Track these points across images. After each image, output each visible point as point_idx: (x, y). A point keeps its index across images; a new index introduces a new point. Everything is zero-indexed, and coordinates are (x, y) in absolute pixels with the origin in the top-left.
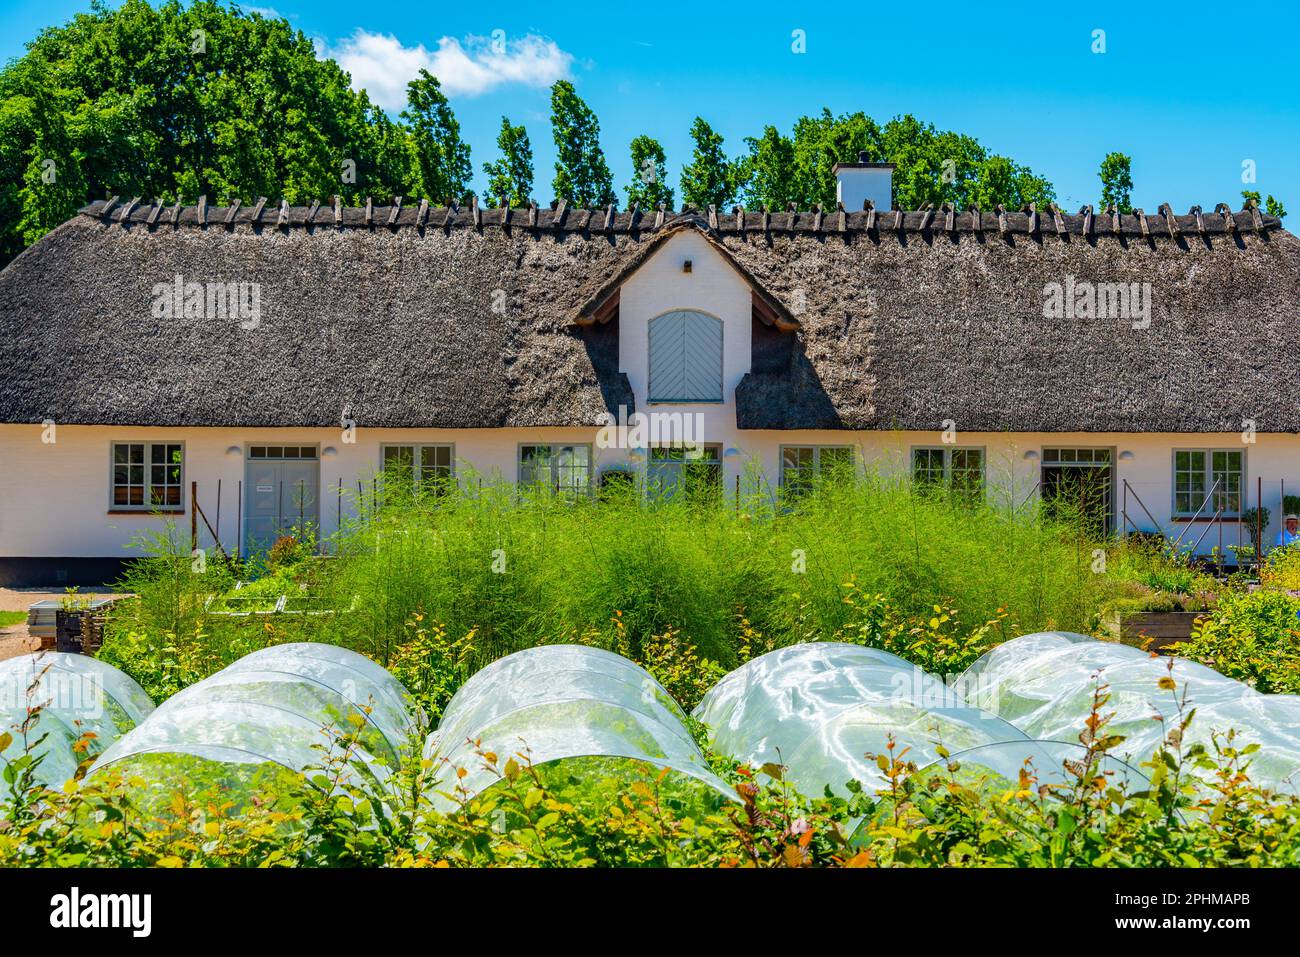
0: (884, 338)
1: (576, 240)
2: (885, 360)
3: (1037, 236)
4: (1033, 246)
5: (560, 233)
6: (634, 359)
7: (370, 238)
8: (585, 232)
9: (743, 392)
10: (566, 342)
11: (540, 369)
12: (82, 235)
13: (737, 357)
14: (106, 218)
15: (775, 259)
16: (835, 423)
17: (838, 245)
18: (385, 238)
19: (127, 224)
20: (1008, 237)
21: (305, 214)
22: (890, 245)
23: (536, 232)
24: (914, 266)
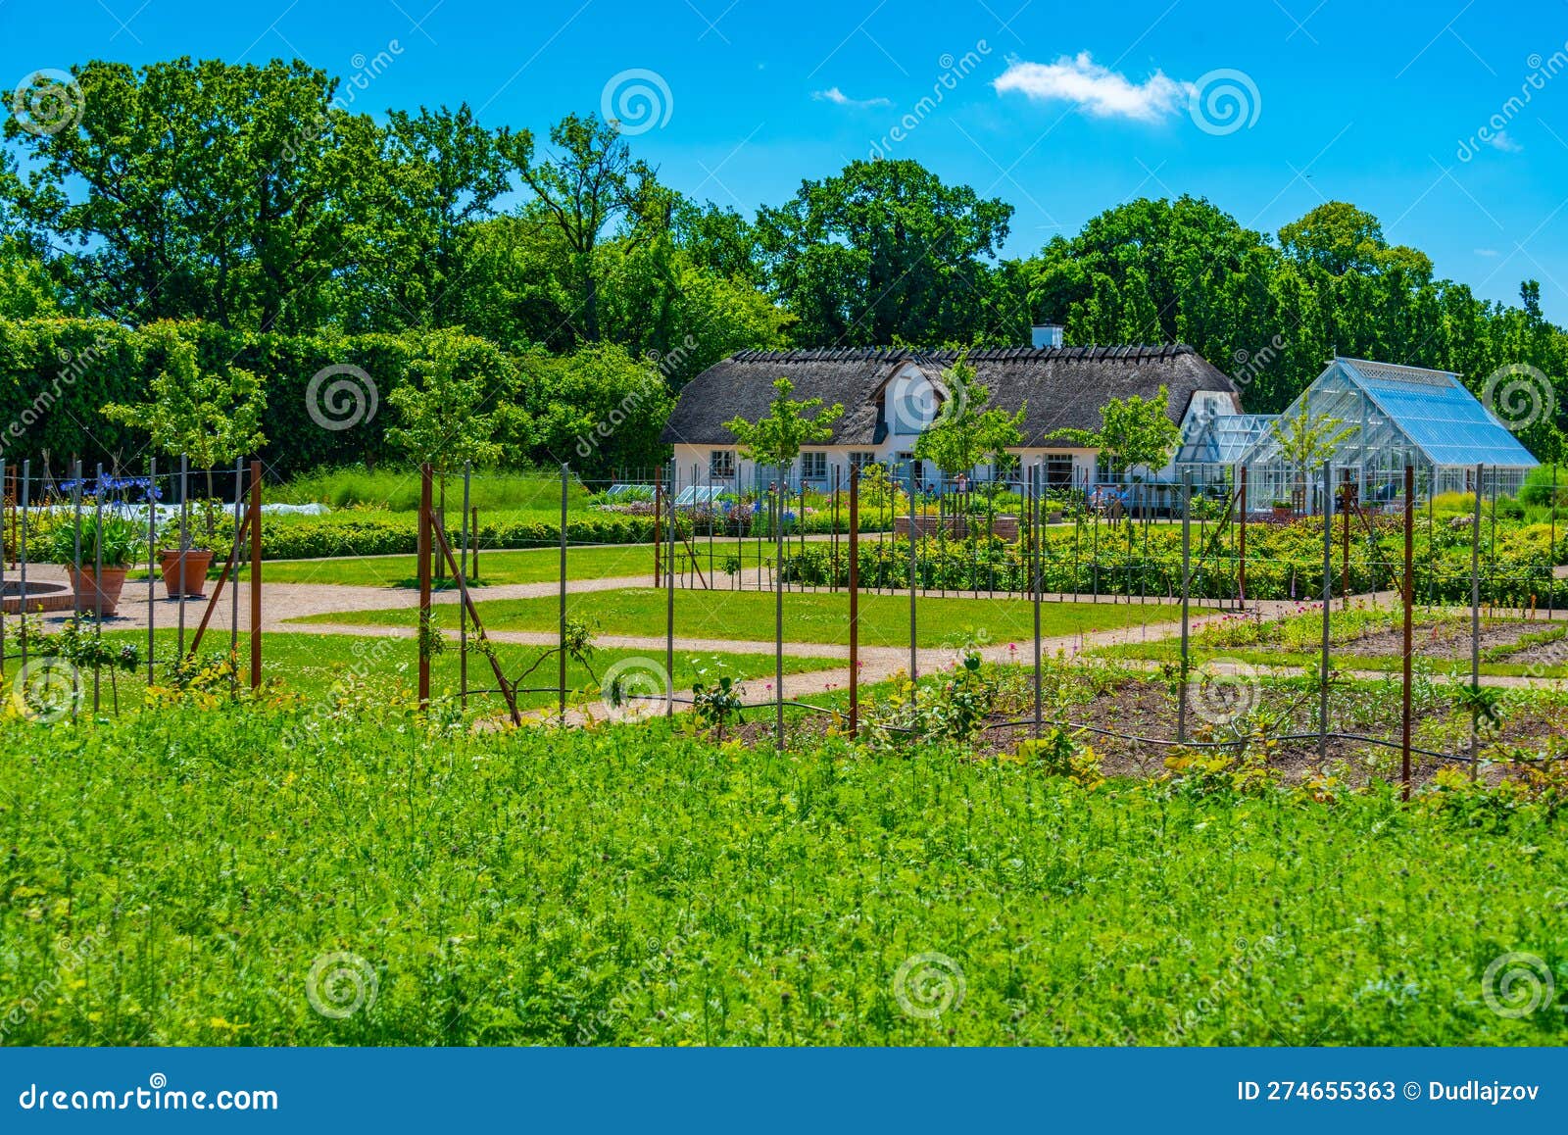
6: (889, 417)
10: (874, 408)
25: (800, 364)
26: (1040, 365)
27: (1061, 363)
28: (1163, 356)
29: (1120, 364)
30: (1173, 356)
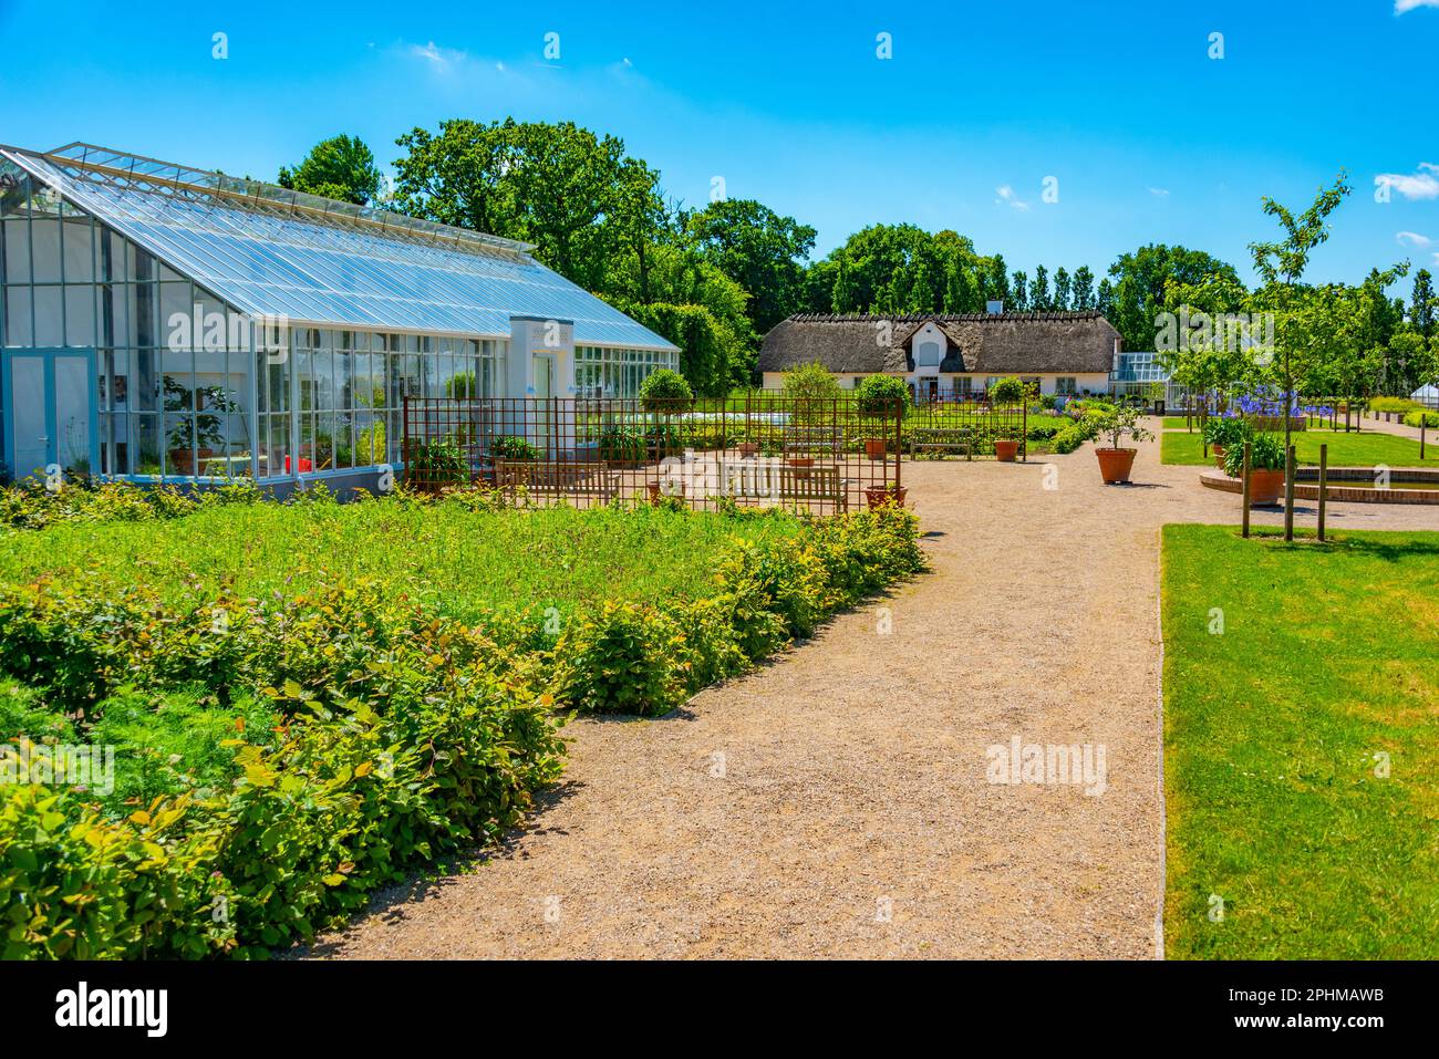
0: (982, 350)
1: (910, 323)
2: (982, 354)
3: (1031, 320)
4: (1029, 323)
5: (906, 321)
6: (916, 355)
7: (857, 324)
8: (912, 321)
9: (942, 363)
10: (901, 350)
11: (892, 358)
12: (787, 324)
13: (942, 354)
14: (793, 320)
15: (959, 327)
16: (965, 371)
17: (978, 324)
18: (862, 324)
19: (799, 321)
20: (1023, 321)
21: (843, 317)
22: (992, 323)
23: (900, 321)
24: (996, 329)
25: (839, 323)
26: (1005, 323)
27: (1020, 322)
28: (1087, 318)
29: (1060, 323)
30: (1094, 318)
